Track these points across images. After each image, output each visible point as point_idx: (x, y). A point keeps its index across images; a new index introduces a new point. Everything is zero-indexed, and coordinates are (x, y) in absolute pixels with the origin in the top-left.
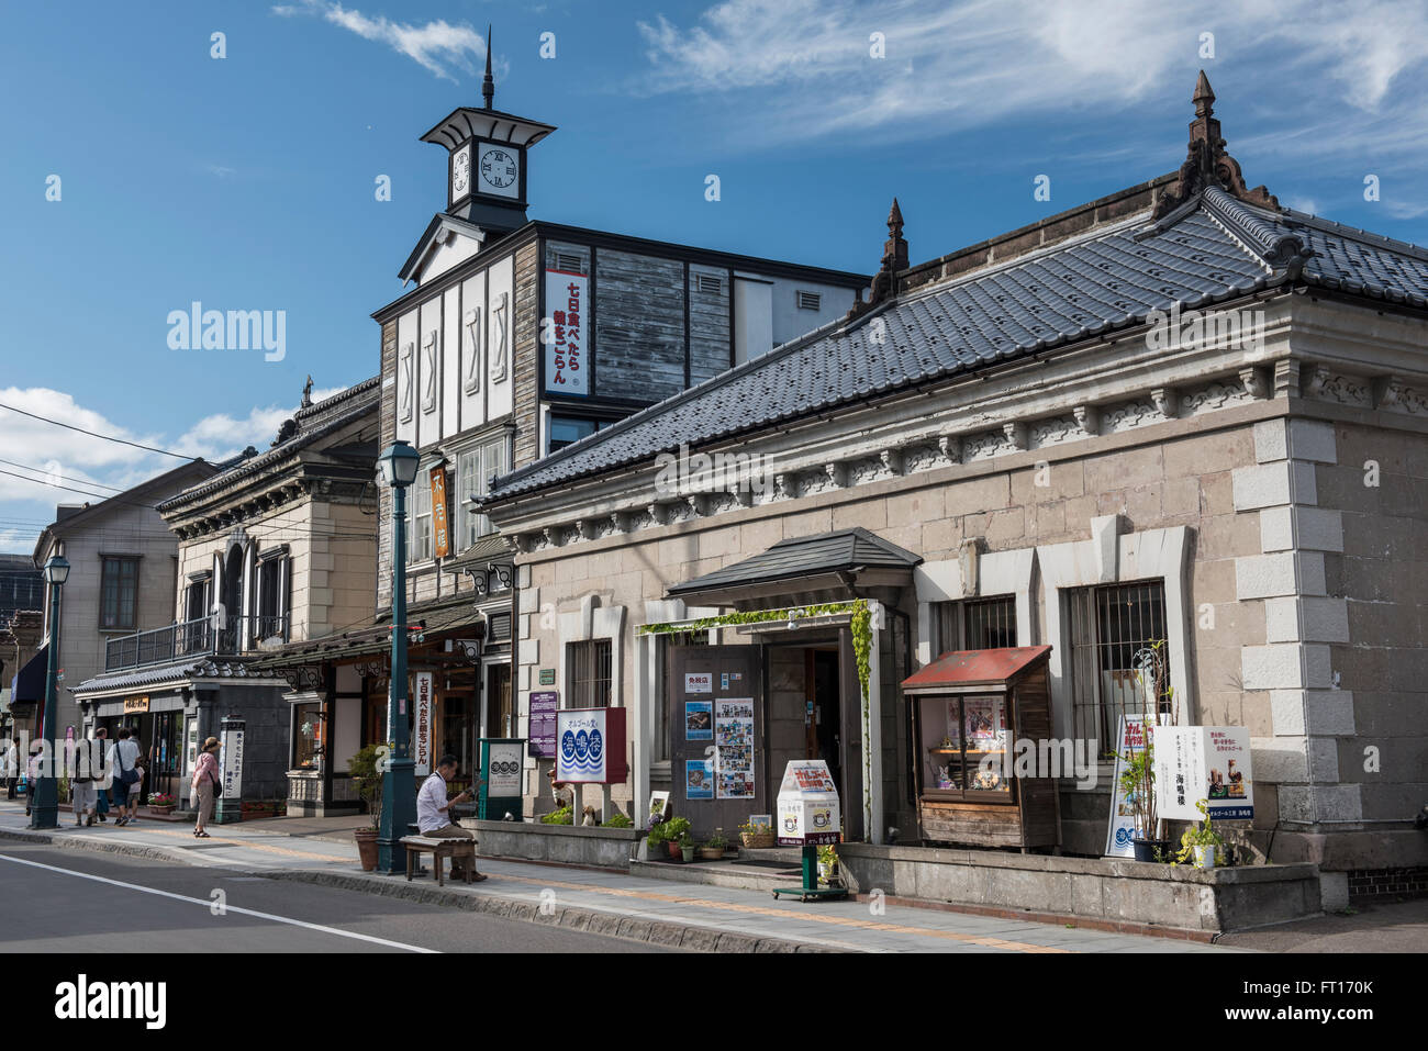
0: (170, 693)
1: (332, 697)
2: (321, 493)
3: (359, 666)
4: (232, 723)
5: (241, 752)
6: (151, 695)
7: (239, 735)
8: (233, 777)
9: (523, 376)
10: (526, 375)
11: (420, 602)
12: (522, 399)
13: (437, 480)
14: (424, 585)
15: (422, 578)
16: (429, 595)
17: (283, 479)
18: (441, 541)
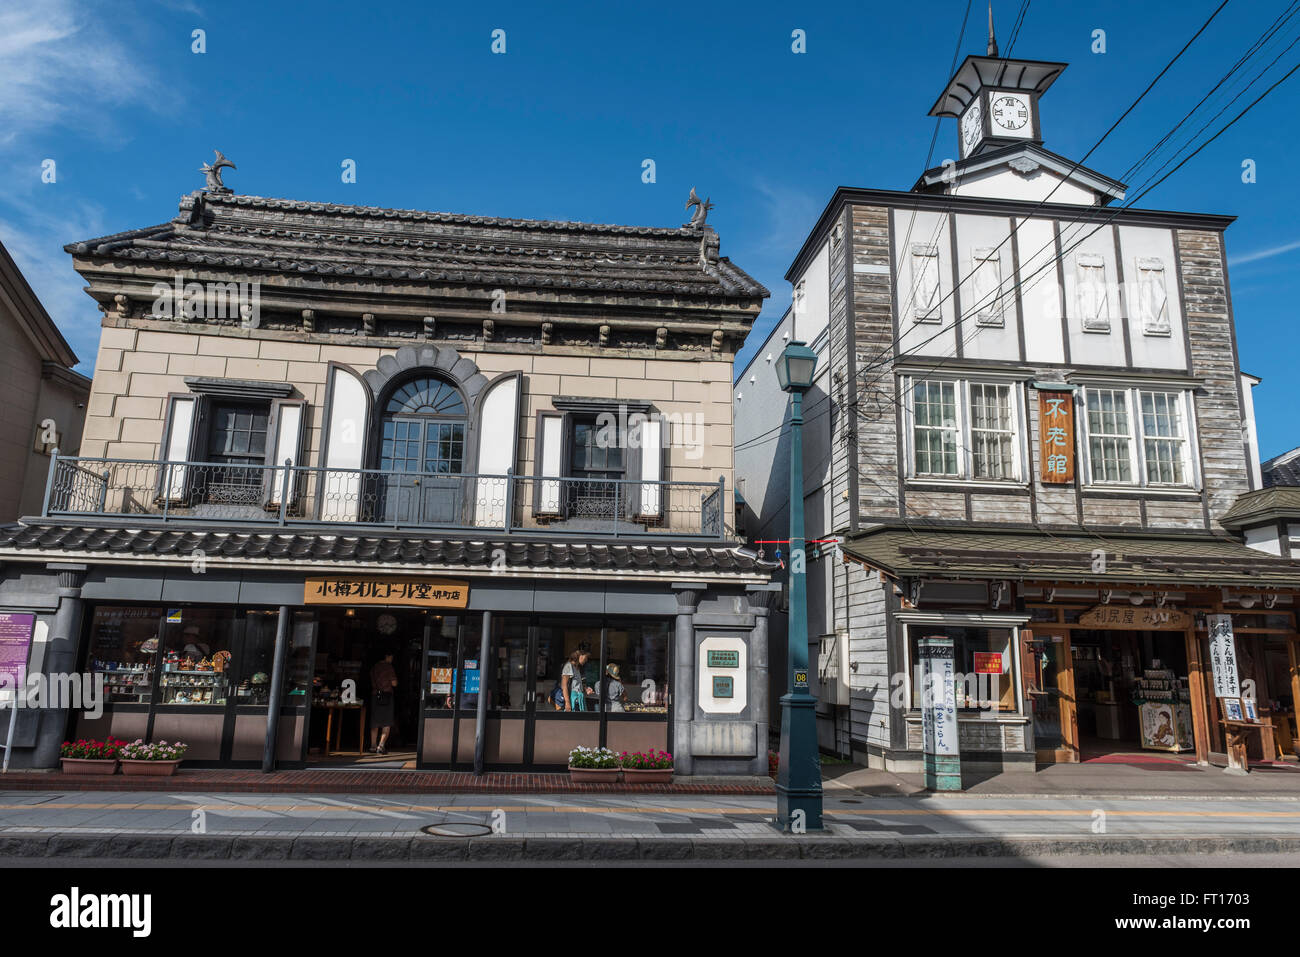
9: (1206, 343)
10: (1210, 343)
11: (987, 523)
12: (1205, 362)
13: (1055, 403)
14: (994, 505)
15: (988, 498)
16: (1009, 518)
17: (673, 319)
18: (1056, 467)
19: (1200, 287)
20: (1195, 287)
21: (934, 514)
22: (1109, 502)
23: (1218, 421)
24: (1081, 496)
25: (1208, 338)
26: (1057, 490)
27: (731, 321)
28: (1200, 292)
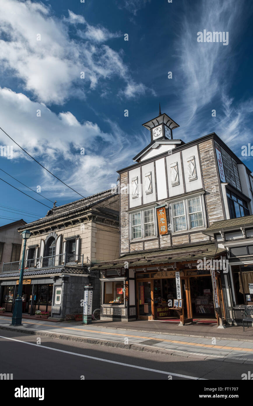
0: (49, 278)
1: (128, 279)
2: (94, 220)
3: (134, 269)
4: (90, 288)
5: (92, 298)
6: (32, 279)
7: (91, 292)
8: (90, 307)
9: (208, 177)
10: (210, 176)
11: (148, 250)
12: (209, 183)
13: (161, 211)
14: (150, 244)
15: (148, 242)
16: (153, 247)
17: (80, 216)
18: (163, 230)
19: (206, 159)
20: (205, 160)
21: (136, 249)
22: (179, 237)
23: (213, 202)
24: (171, 237)
25: (209, 175)
26: (165, 236)
27: (89, 213)
28: (206, 161)
